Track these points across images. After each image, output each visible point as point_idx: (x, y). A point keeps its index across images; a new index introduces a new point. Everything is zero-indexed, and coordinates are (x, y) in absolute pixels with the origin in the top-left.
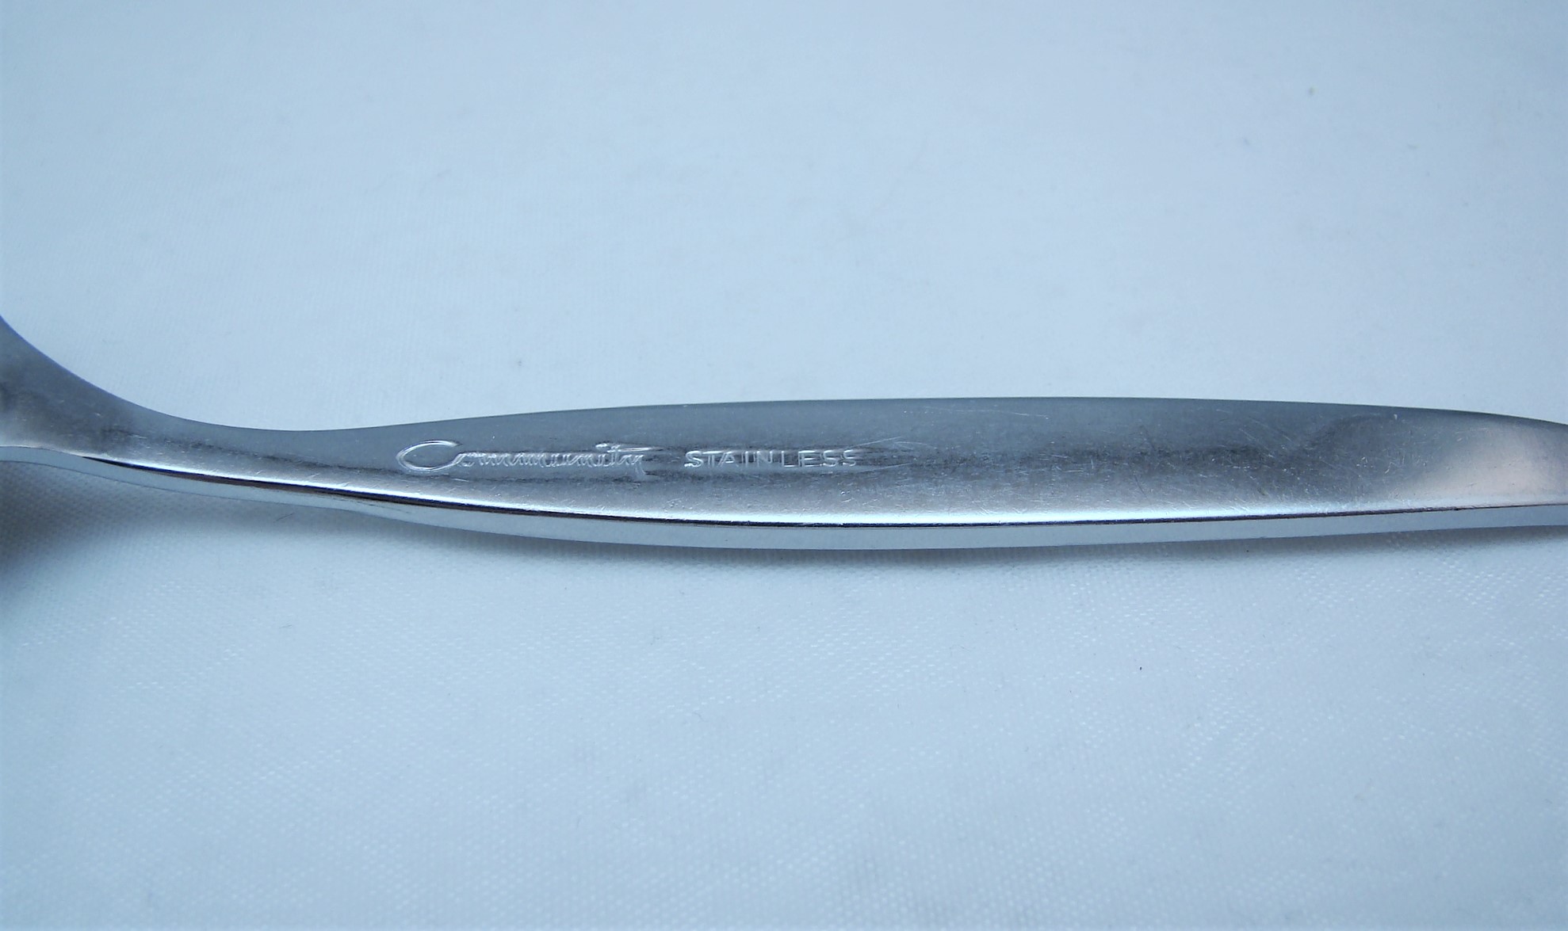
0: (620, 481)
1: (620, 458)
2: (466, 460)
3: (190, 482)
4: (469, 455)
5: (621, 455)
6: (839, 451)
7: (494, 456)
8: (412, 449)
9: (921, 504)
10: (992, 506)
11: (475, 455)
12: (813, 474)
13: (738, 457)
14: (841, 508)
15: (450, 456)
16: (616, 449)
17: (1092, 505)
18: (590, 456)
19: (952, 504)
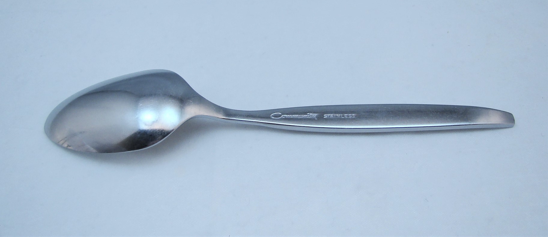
0: (311, 120)
1: (312, 116)
2: (283, 116)
3: (227, 120)
4: (284, 115)
5: (312, 115)
6: (352, 115)
7: (289, 116)
8: (273, 114)
9: (367, 124)
10: (380, 125)
11: (285, 115)
12: (347, 119)
13: (333, 116)
14: (353, 125)
15: (280, 116)
16: (311, 114)
17: (398, 124)
18: (306, 115)
19: (372, 124)
